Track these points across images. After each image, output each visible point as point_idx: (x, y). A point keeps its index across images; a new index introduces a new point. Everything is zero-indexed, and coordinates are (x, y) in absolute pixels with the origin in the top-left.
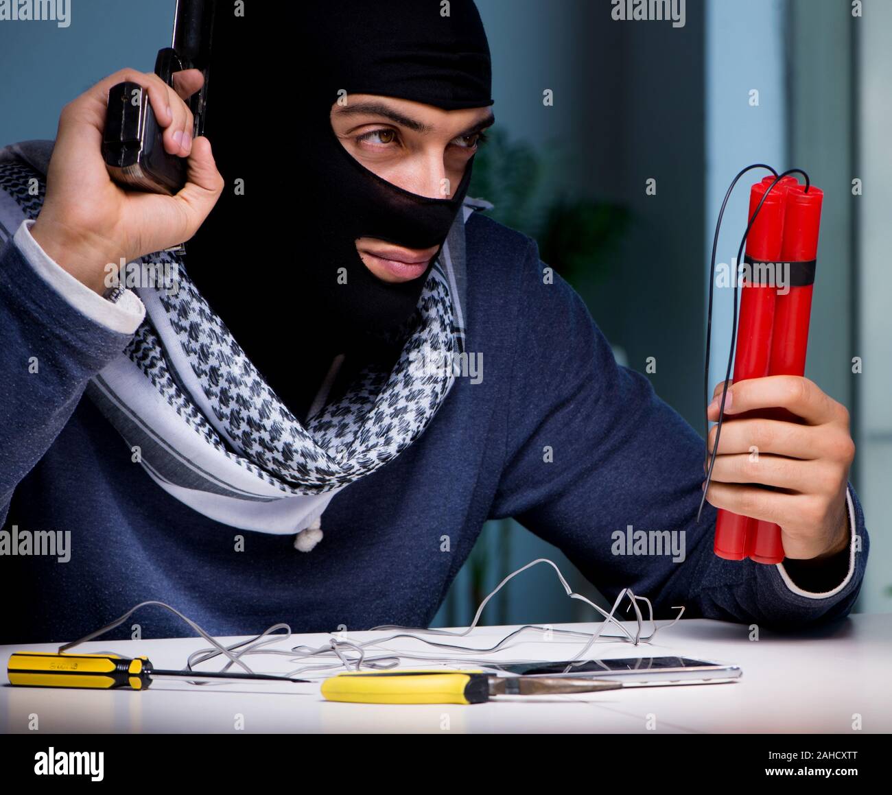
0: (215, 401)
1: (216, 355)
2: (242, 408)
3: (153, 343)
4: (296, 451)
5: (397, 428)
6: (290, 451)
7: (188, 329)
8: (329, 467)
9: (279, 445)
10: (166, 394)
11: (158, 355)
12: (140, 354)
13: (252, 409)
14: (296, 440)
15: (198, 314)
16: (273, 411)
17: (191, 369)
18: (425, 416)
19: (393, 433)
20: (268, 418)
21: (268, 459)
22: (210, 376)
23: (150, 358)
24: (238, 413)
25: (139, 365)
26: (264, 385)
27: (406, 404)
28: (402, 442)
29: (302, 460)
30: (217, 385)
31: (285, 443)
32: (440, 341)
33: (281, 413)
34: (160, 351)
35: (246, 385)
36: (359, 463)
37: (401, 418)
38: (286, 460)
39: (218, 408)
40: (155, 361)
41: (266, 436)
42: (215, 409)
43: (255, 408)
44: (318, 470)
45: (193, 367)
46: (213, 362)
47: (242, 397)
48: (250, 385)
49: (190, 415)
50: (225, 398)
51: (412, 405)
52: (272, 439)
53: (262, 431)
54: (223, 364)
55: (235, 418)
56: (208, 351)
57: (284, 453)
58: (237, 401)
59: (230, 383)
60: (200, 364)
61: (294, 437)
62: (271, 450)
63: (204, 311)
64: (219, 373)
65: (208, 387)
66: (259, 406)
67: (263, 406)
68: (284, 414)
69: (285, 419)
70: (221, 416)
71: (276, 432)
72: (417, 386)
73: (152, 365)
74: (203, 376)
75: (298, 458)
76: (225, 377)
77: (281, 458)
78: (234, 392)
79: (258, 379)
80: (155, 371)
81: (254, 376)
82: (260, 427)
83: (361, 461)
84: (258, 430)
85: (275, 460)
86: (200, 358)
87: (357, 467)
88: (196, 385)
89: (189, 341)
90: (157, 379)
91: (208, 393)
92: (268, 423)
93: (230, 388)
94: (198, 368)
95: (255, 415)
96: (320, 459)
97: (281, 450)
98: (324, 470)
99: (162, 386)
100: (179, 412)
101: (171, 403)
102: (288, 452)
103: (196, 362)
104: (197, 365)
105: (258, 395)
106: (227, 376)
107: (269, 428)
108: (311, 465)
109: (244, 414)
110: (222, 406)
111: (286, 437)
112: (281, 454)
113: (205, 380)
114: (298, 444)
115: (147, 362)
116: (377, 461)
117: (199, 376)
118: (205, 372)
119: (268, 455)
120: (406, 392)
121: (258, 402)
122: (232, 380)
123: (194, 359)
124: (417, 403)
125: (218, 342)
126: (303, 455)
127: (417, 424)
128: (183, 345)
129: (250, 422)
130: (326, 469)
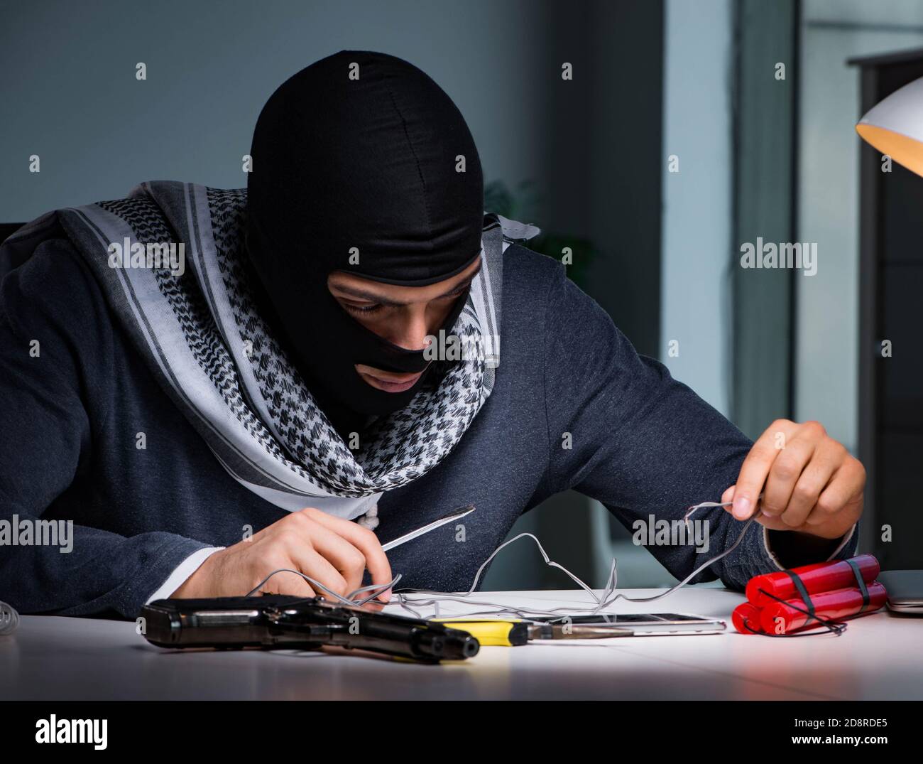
0: (276, 420)
1: (280, 382)
2: (298, 428)
3: (229, 368)
4: (339, 467)
5: (426, 452)
6: (334, 466)
7: (260, 359)
8: (364, 481)
9: (326, 461)
10: (236, 411)
11: (232, 379)
12: (217, 376)
13: (306, 430)
14: (339, 457)
15: (269, 348)
16: (322, 432)
17: (260, 392)
18: (451, 442)
19: (423, 455)
20: (318, 438)
21: (317, 470)
22: (274, 400)
23: (225, 381)
24: (295, 431)
25: (216, 385)
26: (317, 410)
27: (437, 431)
28: (429, 464)
29: (343, 474)
30: (279, 407)
31: (330, 460)
32: (471, 380)
33: (329, 434)
34: (235, 375)
35: (302, 410)
36: (390, 479)
37: (431, 444)
38: (331, 473)
39: (279, 426)
40: (229, 383)
41: (316, 452)
42: (276, 426)
43: (309, 429)
44: (356, 483)
45: (261, 390)
46: (277, 388)
47: (298, 419)
48: (305, 410)
49: (255, 429)
50: (284, 418)
51: (441, 433)
52: (321, 455)
53: (313, 448)
54: (285, 390)
55: (292, 435)
56: (274, 379)
57: (329, 467)
58: (294, 422)
59: (289, 407)
60: (267, 389)
61: (338, 455)
62: (319, 463)
63: (274, 345)
64: (282, 397)
65: (272, 408)
66: (311, 428)
67: (314, 427)
68: (331, 435)
69: (332, 440)
70: (282, 432)
71: (324, 450)
72: (448, 417)
73: (227, 386)
74: (269, 399)
75: (340, 472)
76: (286, 402)
77: (327, 471)
78: (292, 414)
79: (313, 405)
80: (228, 391)
81: (310, 402)
82: (311, 445)
83: (392, 478)
84: (310, 447)
85: (323, 472)
86: (267, 384)
87: (388, 482)
88: (263, 405)
89: (260, 370)
90: (229, 399)
91: (272, 413)
92: (317, 442)
93: (289, 410)
94: (265, 392)
95: (308, 434)
96: (358, 474)
97: (327, 464)
98: (360, 484)
99: (233, 405)
100: (246, 426)
101: (239, 419)
102: (332, 466)
103: (264, 387)
104: (264, 389)
105: (312, 419)
106: (288, 401)
107: (318, 447)
108: (350, 478)
109: (299, 432)
110: (282, 424)
111: (331, 455)
112: (327, 468)
113: (270, 402)
114: (341, 461)
115: (223, 383)
116: (406, 479)
117: (265, 398)
118: (270, 396)
119: (317, 467)
120: (437, 421)
121: (311, 424)
122: (291, 405)
123: (262, 384)
124: (445, 432)
125: (283, 372)
126: (344, 470)
127: (444, 450)
128: (255, 372)
129: (303, 439)
130: (363, 483)
